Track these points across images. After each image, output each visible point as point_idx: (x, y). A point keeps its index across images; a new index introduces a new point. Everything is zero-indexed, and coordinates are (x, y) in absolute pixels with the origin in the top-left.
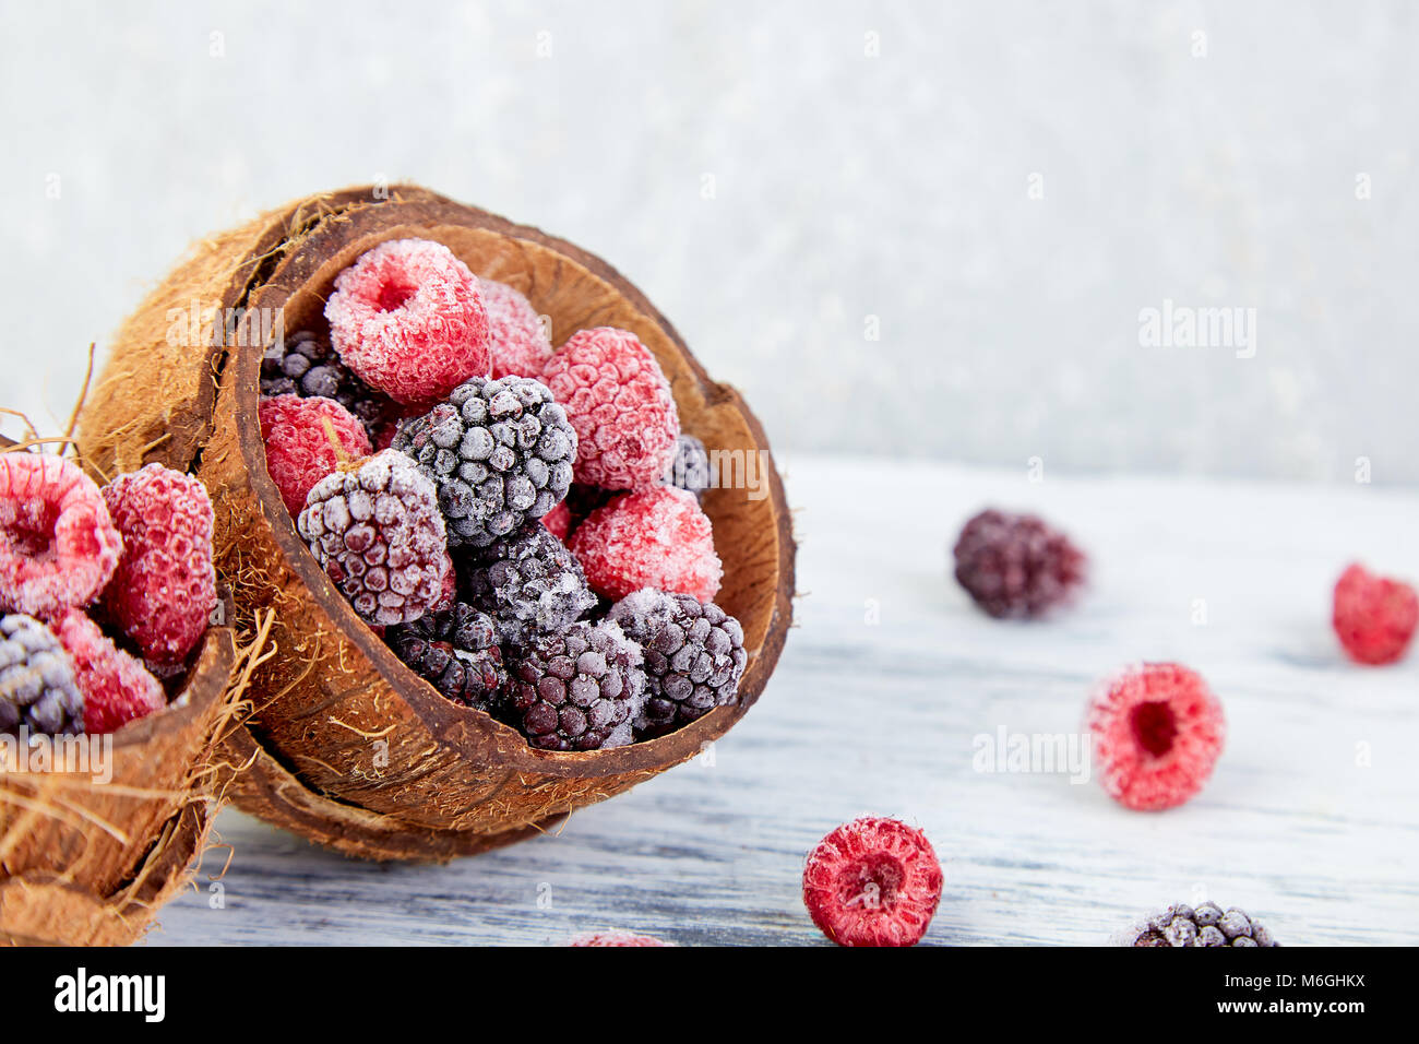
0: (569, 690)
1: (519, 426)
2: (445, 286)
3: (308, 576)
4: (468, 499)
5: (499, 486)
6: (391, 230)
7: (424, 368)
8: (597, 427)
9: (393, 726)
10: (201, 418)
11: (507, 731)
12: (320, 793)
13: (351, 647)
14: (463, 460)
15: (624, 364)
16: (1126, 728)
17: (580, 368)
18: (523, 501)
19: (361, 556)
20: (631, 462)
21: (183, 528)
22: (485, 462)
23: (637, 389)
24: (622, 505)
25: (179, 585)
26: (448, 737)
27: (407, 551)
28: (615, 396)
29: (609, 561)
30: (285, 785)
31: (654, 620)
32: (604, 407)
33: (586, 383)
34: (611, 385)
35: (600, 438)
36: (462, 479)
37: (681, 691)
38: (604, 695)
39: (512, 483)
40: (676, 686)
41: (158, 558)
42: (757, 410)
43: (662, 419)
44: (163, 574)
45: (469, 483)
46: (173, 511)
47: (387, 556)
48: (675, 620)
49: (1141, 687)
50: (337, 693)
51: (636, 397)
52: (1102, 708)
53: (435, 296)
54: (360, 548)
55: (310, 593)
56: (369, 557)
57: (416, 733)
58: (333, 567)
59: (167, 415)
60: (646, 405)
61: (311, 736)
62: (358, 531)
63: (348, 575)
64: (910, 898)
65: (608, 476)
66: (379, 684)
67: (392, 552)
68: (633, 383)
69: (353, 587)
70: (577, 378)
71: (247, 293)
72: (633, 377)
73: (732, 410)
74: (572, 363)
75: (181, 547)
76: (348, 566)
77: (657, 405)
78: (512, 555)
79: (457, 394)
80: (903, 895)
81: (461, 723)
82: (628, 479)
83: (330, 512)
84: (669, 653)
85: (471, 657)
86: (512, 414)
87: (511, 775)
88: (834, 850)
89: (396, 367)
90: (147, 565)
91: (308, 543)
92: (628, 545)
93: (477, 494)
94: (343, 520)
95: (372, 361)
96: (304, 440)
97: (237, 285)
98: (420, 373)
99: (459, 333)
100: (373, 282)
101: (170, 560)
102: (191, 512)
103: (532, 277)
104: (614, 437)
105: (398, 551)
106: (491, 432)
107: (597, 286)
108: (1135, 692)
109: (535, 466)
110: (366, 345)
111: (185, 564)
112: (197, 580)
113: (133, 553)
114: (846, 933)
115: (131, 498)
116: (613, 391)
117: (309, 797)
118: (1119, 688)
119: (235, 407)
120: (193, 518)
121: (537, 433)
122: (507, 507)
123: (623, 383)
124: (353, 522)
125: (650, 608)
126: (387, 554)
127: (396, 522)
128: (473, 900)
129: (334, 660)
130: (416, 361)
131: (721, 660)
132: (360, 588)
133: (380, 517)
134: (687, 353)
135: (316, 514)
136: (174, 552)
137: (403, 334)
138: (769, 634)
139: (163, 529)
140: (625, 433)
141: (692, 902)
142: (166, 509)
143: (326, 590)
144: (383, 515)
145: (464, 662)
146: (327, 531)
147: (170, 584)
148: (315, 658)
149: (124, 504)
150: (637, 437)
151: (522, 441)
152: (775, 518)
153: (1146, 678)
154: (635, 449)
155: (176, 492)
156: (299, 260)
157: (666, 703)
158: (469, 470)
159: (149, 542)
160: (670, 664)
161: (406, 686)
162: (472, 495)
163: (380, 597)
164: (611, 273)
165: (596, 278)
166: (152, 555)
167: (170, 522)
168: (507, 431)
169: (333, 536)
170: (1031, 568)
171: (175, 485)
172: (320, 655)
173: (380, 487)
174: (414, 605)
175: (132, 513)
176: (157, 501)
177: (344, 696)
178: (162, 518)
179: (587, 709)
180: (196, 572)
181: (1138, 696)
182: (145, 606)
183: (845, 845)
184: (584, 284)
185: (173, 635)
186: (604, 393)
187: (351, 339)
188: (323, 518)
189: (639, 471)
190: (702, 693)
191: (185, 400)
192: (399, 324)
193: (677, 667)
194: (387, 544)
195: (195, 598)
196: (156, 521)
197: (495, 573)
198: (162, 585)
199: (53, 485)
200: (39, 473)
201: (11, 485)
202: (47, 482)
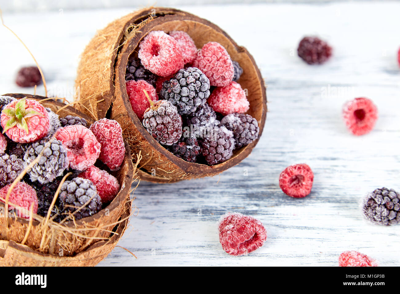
0: (216, 150)
2: (170, 49)
3: (148, 138)
5: (192, 102)
8: (213, 74)
10: (112, 95)
11: (203, 165)
13: (161, 155)
14: (182, 97)
15: (218, 55)
16: (353, 116)
17: (207, 58)
18: (198, 103)
19: (161, 132)
20: (223, 81)
21: (115, 137)
23: (222, 62)
25: (116, 151)
26: (188, 170)
27: (173, 129)
28: (217, 65)
29: (220, 107)
31: (235, 124)
32: (214, 68)
33: (209, 62)
34: (215, 62)
36: (182, 101)
38: (225, 149)
39: (195, 100)
40: (242, 141)
41: (110, 147)
42: (251, 52)
43: (230, 68)
44: (112, 150)
45: (184, 102)
46: (112, 133)
47: (168, 131)
48: (240, 124)
49: (356, 106)
50: (158, 163)
51: (222, 64)
52: (347, 113)
53: (168, 52)
54: (160, 130)
55: (149, 143)
57: (180, 171)
59: (102, 94)
60: (225, 66)
62: (160, 127)
65: (218, 85)
68: (221, 60)
69: (160, 139)
70: (206, 61)
71: (117, 56)
72: (221, 58)
73: (245, 54)
74: (204, 56)
75: (115, 142)
77: (228, 65)
78: (197, 115)
79: (177, 77)
80: (305, 183)
81: (191, 166)
82: (222, 85)
83: (151, 122)
84: (240, 133)
85: (191, 147)
86: (193, 82)
88: (286, 175)
89: (160, 72)
90: (107, 149)
91: (146, 129)
92: (225, 102)
93: (187, 105)
94: (155, 124)
95: (153, 70)
96: (139, 96)
97: (114, 54)
100: (150, 45)
101: (113, 146)
102: (116, 132)
103: (188, 27)
104: (218, 76)
105: (171, 130)
106: (188, 88)
107: (206, 27)
109: (200, 94)
110: (151, 66)
111: (117, 146)
112: (121, 149)
113: (103, 146)
115: (100, 131)
116: (216, 63)
118: (351, 107)
119: (121, 93)
120: (117, 134)
121: (200, 85)
122: (195, 106)
123: (218, 60)
124: (158, 124)
125: (233, 121)
127: (169, 123)
128: (194, 189)
129: (158, 157)
130: (165, 70)
131: (253, 132)
132: (162, 139)
133: (165, 122)
134: (231, 40)
135: (147, 122)
136: (114, 144)
137: (161, 64)
139: (110, 139)
140: (221, 74)
141: (250, 183)
145: (189, 149)
146: (151, 126)
147: (114, 152)
148: (152, 157)
149: (99, 133)
150: (224, 75)
151: (196, 89)
152: (260, 82)
153: (358, 104)
154: (224, 78)
155: (112, 128)
157: (240, 144)
158: (184, 99)
159: (107, 143)
160: (240, 136)
161: (177, 161)
162: (185, 105)
163: (167, 140)
165: (205, 25)
166: (108, 146)
167: (112, 136)
168: (192, 87)
170: (319, 54)
171: (111, 125)
173: (163, 114)
174: (176, 140)
175: (101, 135)
176: (107, 131)
177: (160, 164)
178: (110, 136)
180: (120, 147)
181: (355, 108)
182: (108, 158)
183: (289, 174)
184: (202, 28)
185: (116, 164)
186: (214, 64)
187: (147, 64)
188: (150, 124)
189: (225, 83)
190: (249, 141)
191: (107, 91)
192: (159, 61)
194: (167, 128)
196: (108, 137)
197: (193, 120)
198: (112, 153)
199: (81, 135)
200: (77, 133)
201: (70, 137)
202: (79, 134)
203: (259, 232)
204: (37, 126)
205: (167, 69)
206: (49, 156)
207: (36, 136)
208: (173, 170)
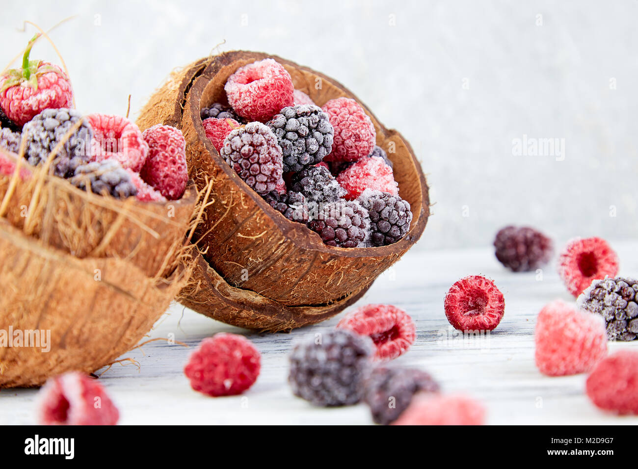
1: (310, 118)
3: (226, 170)
4: (290, 146)
5: (303, 141)
6: (249, 60)
7: (268, 101)
8: (341, 130)
9: (266, 232)
10: (176, 122)
11: (314, 234)
12: (234, 286)
13: (246, 196)
15: (350, 108)
16: (575, 265)
17: (332, 109)
18: (314, 148)
19: (248, 159)
20: (357, 143)
21: (173, 144)
22: (296, 132)
23: (357, 116)
24: (354, 165)
25: (173, 166)
26: (289, 236)
27: (267, 156)
28: (348, 118)
29: (351, 185)
30: (219, 282)
31: (372, 200)
32: (344, 122)
33: (335, 114)
34: (345, 114)
35: (343, 134)
36: (287, 139)
37: (386, 228)
38: (353, 224)
39: (308, 140)
40: (384, 226)
41: (163, 155)
43: (368, 127)
44: (166, 161)
45: (290, 140)
46: (169, 138)
47: (259, 159)
48: (381, 198)
49: (581, 245)
50: (240, 221)
51: (357, 119)
52: (566, 256)
54: (247, 157)
55: (227, 176)
56: (252, 159)
58: (237, 166)
60: (361, 121)
61: (229, 250)
62: (246, 149)
63: (243, 169)
64: (491, 307)
65: (347, 151)
66: (258, 212)
67: (261, 156)
68: (355, 114)
69: (245, 174)
71: (192, 81)
72: (354, 112)
74: (328, 108)
75: (173, 151)
76: (242, 164)
77: (366, 122)
78: (310, 174)
79: (282, 110)
80: (488, 307)
82: (356, 151)
83: (234, 142)
84: (379, 211)
85: (296, 207)
86: (307, 113)
87: (317, 254)
88: (458, 289)
89: (256, 102)
90: (158, 158)
91: (225, 159)
92: (358, 177)
93: (294, 144)
94: (239, 145)
95: (246, 102)
96: (220, 130)
97: (188, 78)
98: (266, 103)
99: (282, 86)
100: (245, 77)
101: (168, 156)
102: (176, 138)
103: (308, 89)
104: (349, 133)
105: (263, 155)
106: (298, 120)
107: (336, 91)
108: (579, 248)
109: (317, 134)
110: (243, 96)
111: (175, 157)
112: (180, 165)
113: (153, 154)
114: (465, 324)
115: (151, 135)
116: (347, 116)
117: (229, 289)
118: (571, 247)
119: (191, 113)
120: (177, 140)
121: (317, 121)
122: (307, 151)
123: (351, 114)
124: (243, 145)
125: (370, 197)
126: (259, 157)
127: (262, 144)
129: (239, 204)
130: (264, 98)
131: (402, 213)
132: (248, 174)
133: (255, 142)
135: (228, 145)
136: (170, 153)
137: (259, 87)
138: (420, 217)
139: (165, 144)
140: (353, 131)
142: (166, 137)
143: (234, 175)
144: (256, 141)
145: (293, 209)
146: (233, 151)
147: (169, 166)
148: (230, 206)
150: (358, 133)
151: (311, 124)
152: (419, 176)
153: (583, 241)
154: (358, 138)
155: (170, 131)
156: (213, 65)
157: (380, 234)
158: (290, 135)
159: (159, 149)
160: (380, 216)
161: (270, 212)
162: (292, 145)
163: (257, 177)
164: (342, 87)
166: (161, 154)
167: (167, 141)
168: (305, 120)
169: (235, 153)
170: (528, 243)
171: (169, 129)
172: (233, 204)
173: (254, 131)
174: (271, 182)
175: (152, 139)
176: (161, 134)
177: (243, 222)
178: (165, 140)
179: (347, 229)
180: (179, 161)
181: (580, 250)
182: (159, 174)
183: (461, 286)
184: (330, 91)
185: (172, 187)
186: (343, 118)
187: (236, 96)
188: (231, 146)
189: (361, 148)
190: (395, 228)
191: (169, 115)
192: (256, 84)
193: (383, 216)
194: (258, 153)
195: (180, 172)
196: (162, 141)
197: (303, 181)
198: (166, 166)
199: (119, 125)
200: (113, 119)
201: (101, 123)
202: (116, 123)
203: (403, 322)
204: (51, 84)
205: (267, 96)
206: (64, 122)
207: (49, 98)
208: (264, 230)
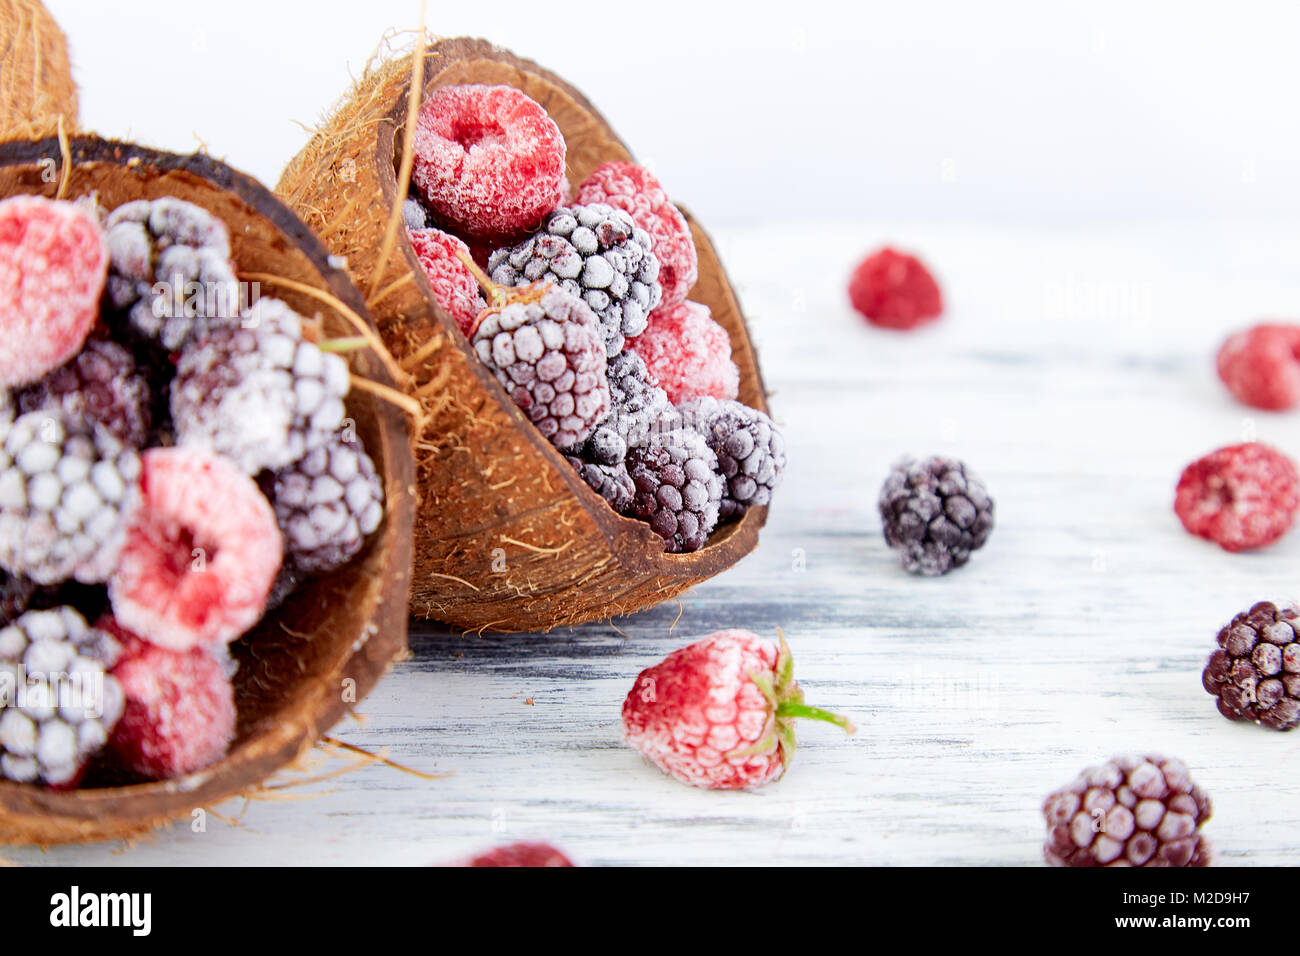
0: (684, 497)
1: (626, 253)
5: (617, 312)
7: (528, 200)
9: (572, 541)
11: (656, 539)
14: (586, 289)
17: (618, 198)
19: (551, 384)
22: (607, 290)
37: (747, 492)
39: (626, 308)
40: (743, 488)
43: (689, 247)
45: (594, 310)
56: (559, 385)
57: (592, 547)
58: (523, 394)
62: (550, 360)
63: (535, 401)
66: (567, 502)
67: (580, 378)
69: (538, 413)
76: (537, 393)
79: (558, 226)
81: (623, 535)
83: (520, 343)
84: (741, 457)
87: (651, 579)
89: (500, 200)
94: (536, 350)
98: (523, 205)
105: (584, 376)
106: (606, 260)
110: (466, 178)
121: (640, 258)
124: (546, 351)
125: (714, 417)
126: (576, 380)
132: (544, 414)
133: (570, 346)
143: (518, 416)
144: (572, 343)
145: (611, 476)
146: (518, 360)
158: (595, 298)
163: (563, 421)
164: (586, 103)
169: (524, 367)
173: (566, 316)
177: (520, 515)
179: (698, 514)
188: (514, 349)
193: (747, 470)
194: (576, 371)
208: (569, 538)
